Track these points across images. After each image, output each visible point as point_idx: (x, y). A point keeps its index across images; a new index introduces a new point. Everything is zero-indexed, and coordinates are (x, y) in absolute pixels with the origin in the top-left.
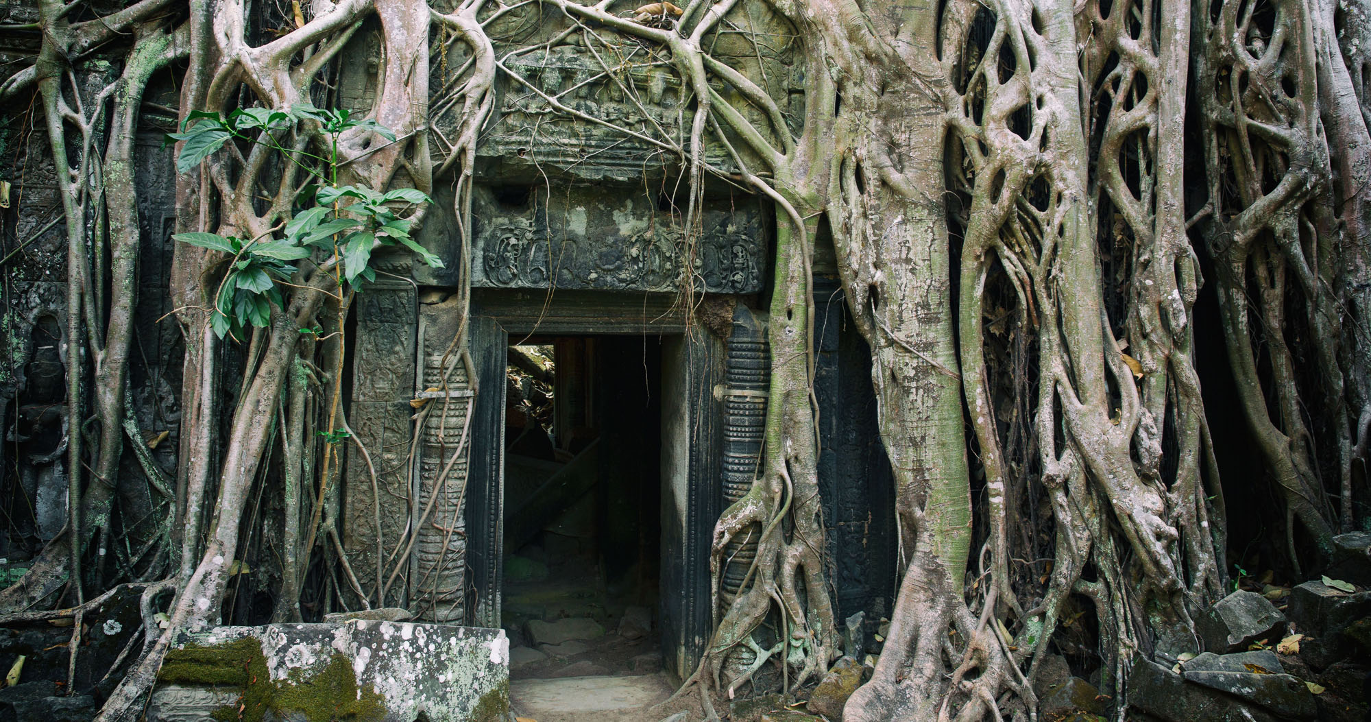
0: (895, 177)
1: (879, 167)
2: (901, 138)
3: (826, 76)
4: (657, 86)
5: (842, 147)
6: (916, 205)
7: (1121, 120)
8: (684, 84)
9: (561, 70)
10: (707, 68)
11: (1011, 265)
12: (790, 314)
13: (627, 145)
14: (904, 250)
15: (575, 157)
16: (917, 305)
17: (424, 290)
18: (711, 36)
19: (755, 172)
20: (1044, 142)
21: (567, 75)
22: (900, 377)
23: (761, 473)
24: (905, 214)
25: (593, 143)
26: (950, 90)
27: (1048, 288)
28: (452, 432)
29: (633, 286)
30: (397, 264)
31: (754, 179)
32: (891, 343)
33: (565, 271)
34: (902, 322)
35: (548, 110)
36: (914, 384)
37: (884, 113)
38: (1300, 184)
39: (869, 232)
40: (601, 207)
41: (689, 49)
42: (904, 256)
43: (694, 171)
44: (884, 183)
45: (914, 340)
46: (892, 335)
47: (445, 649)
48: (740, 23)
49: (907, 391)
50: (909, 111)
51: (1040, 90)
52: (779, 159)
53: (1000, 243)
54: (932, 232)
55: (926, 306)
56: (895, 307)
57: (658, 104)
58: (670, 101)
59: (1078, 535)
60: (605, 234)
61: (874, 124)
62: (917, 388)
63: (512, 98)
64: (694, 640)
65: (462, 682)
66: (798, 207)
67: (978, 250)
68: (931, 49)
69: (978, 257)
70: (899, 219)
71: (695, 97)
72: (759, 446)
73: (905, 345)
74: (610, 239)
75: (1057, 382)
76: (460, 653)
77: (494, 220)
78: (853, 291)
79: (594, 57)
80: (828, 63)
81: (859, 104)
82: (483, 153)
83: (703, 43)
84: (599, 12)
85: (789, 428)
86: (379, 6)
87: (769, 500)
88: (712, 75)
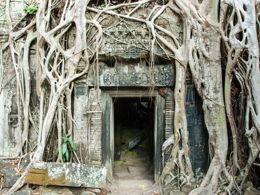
0: (207, 54)
1: (202, 52)
2: (208, 43)
3: (188, 28)
4: (143, 34)
5: (193, 47)
6: (212, 61)
8: (150, 33)
9: (119, 32)
10: (155, 28)
11: (238, 76)
12: (180, 91)
13: (136, 49)
14: (210, 73)
15: (123, 53)
16: (213, 88)
17: (90, 87)
18: (157, 20)
19: (170, 54)
21: (121, 33)
22: (209, 107)
23: (173, 132)
24: (209, 64)
25: (127, 49)
26: (221, 30)
27: (248, 83)
28: (97, 121)
29: (140, 85)
30: (82, 81)
32: (207, 98)
33: (123, 82)
34: (209, 92)
35: (116, 42)
36: (212, 109)
37: (203, 37)
39: (201, 69)
40: (131, 65)
41: (151, 24)
42: (209, 75)
43: (152, 55)
44: (204, 56)
45: (212, 97)
46: (207, 96)
47: (89, 170)
48: (164, 16)
49: (211, 111)
50: (210, 36)
51: (245, 27)
52: (176, 51)
53: (234, 70)
54: (217, 68)
55: (215, 88)
56: (207, 89)
57: (144, 38)
58: (147, 37)
59: (254, 150)
60: (133, 72)
61: (201, 40)
62: (213, 110)
64: (158, 172)
65: (94, 178)
67: (229, 72)
69: (229, 75)
70: (208, 65)
71: (153, 36)
72: (172, 125)
73: (209, 98)
74: (134, 73)
75: (250, 108)
76: (93, 171)
77: (106, 70)
78: (197, 85)
79: (127, 28)
80: (188, 24)
81: (197, 35)
82: (100, 53)
83: (155, 22)
84: (128, 16)
85: (180, 121)
86: (75, 20)
87: (175, 139)
88: (158, 30)
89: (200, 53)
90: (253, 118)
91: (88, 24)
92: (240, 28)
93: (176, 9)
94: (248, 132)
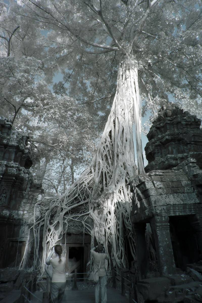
3: (95, 224)
6: (102, 235)
8: (83, 225)
19: (89, 232)
20: (111, 230)
21: (74, 225)
23: (90, 260)
26: (105, 225)
31: (89, 233)
35: (72, 228)
39: (99, 237)
43: (84, 233)
50: (101, 227)
52: (91, 232)
54: (103, 237)
57: (81, 227)
61: (99, 228)
63: (70, 228)
66: (93, 236)
67: (107, 239)
68: (103, 221)
77: (68, 237)
81: (97, 226)
82: (67, 232)
83: (85, 222)
84: (76, 220)
86: (59, 221)
87: (91, 262)
88: (85, 224)
89: (99, 232)
90: (113, 254)
91: (63, 222)
92: (109, 226)
93: (92, 218)
94: (112, 258)
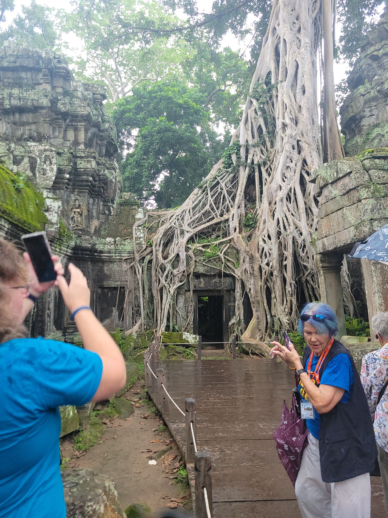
1: (250, 271)
2: (253, 266)
3: (242, 257)
4: (217, 260)
5: (245, 268)
6: (256, 276)
7: (285, 263)
8: (221, 260)
10: (224, 257)
11: (269, 285)
12: (238, 292)
13: (213, 269)
15: (206, 271)
17: (186, 290)
19: (232, 272)
20: (271, 267)
22: (253, 302)
23: (235, 316)
25: (209, 269)
26: (260, 259)
27: (273, 288)
28: (191, 310)
29: (215, 289)
30: (183, 287)
35: (202, 265)
37: (250, 263)
38: (310, 273)
40: (210, 278)
41: (222, 255)
42: (254, 284)
43: (222, 272)
44: (251, 273)
50: (254, 263)
51: (271, 259)
52: (236, 270)
53: (267, 282)
54: (258, 280)
56: (253, 291)
62: (256, 303)
66: (238, 277)
68: (257, 253)
70: (253, 278)
71: (223, 261)
72: (234, 311)
74: (212, 282)
77: (195, 280)
78: (247, 289)
81: (247, 262)
82: (194, 271)
83: (224, 254)
84: (208, 250)
85: (239, 309)
86: (179, 253)
91: (186, 255)
92: (268, 260)
93: (236, 247)
